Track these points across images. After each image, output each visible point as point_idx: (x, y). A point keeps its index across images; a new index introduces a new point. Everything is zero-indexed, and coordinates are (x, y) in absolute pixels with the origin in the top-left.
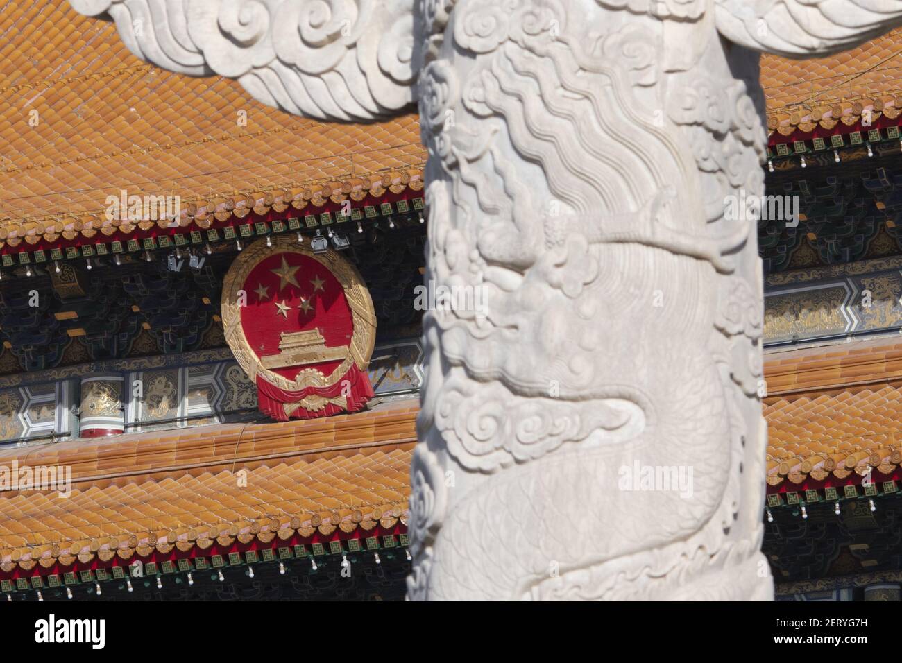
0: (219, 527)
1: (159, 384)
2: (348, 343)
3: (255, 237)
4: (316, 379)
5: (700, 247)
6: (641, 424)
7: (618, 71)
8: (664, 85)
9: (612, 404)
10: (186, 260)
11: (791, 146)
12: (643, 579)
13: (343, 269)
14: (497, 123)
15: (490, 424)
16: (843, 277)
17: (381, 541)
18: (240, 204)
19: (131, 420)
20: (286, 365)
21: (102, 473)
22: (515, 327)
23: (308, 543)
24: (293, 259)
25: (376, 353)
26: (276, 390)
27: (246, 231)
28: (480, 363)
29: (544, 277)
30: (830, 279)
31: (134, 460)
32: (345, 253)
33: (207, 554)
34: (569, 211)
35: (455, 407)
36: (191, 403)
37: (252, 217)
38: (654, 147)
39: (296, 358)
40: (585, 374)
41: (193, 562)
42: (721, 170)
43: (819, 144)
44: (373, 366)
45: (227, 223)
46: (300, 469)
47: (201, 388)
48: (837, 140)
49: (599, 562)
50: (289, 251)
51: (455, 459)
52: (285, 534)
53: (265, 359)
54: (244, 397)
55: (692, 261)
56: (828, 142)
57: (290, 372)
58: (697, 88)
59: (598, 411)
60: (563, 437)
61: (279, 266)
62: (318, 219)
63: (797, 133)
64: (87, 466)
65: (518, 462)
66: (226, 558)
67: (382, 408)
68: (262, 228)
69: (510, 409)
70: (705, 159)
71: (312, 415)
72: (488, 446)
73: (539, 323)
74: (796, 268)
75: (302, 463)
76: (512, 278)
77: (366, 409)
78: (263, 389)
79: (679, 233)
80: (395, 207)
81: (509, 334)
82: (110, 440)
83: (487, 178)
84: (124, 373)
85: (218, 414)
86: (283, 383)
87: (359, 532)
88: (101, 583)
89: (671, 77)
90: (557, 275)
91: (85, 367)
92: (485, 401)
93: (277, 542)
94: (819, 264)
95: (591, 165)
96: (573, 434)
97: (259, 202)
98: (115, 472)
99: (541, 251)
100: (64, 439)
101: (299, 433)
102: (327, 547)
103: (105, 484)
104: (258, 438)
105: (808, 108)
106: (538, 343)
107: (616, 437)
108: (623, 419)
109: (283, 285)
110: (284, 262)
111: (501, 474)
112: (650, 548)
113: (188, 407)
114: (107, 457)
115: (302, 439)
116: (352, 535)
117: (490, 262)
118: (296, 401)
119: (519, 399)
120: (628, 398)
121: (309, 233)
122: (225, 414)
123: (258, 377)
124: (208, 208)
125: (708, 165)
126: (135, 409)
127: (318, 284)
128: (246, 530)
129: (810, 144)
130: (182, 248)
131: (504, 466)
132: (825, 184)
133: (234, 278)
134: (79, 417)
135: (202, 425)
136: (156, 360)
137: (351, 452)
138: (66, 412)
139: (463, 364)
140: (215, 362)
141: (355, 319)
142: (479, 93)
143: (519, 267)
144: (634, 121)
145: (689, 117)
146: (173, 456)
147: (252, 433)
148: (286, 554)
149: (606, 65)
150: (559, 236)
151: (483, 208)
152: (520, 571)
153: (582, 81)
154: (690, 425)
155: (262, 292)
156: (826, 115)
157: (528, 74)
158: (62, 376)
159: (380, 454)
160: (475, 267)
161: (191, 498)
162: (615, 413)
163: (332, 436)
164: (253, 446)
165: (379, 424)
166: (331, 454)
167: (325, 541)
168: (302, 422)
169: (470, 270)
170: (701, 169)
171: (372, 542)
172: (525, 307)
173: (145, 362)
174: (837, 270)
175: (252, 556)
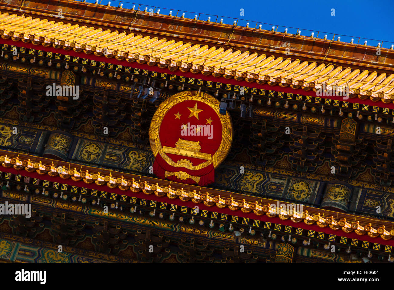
1: (92, 147)
19: (72, 158)
47: (114, 155)
50: (202, 101)
54: (135, 166)
85: (120, 169)
91: (55, 128)
100: (35, 155)
109: (190, 116)
110: (196, 106)
118: (173, 172)
123: (158, 153)
127: (209, 121)
134: (45, 148)
136: (92, 136)
140: (124, 147)
155: (178, 116)
158: (41, 128)
173: (87, 135)
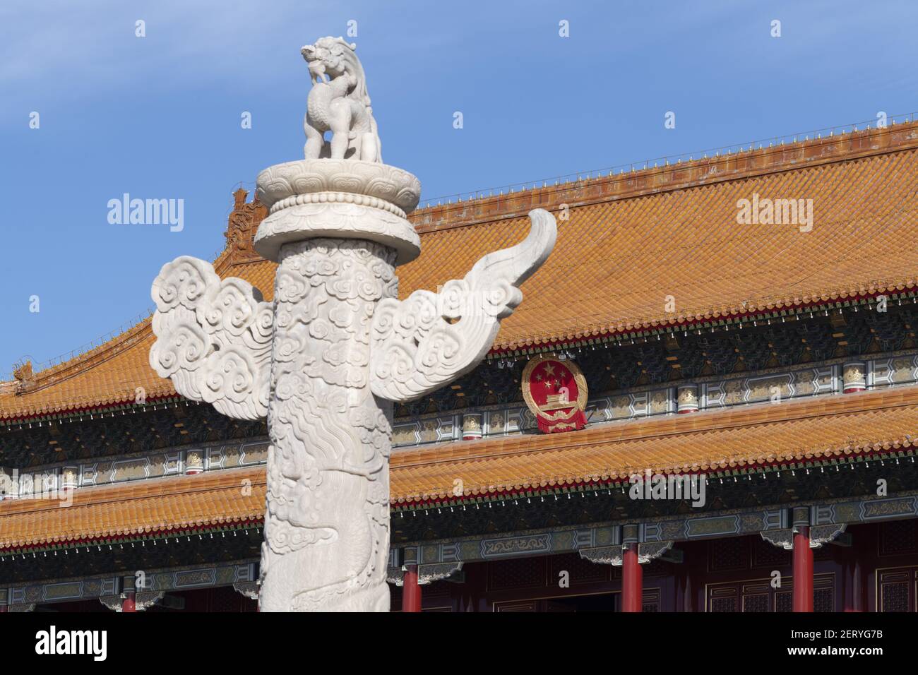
0: (515, 481)
1: (496, 417)
2: (576, 400)
3: (535, 354)
4: (563, 415)
5: (361, 472)
6: (337, 537)
7: (332, 407)
8: (349, 412)
9: (326, 529)
10: (506, 364)
11: (764, 315)
12: (335, 594)
13: (573, 368)
14: (289, 426)
15: (283, 536)
16: (789, 372)
17: (584, 488)
18: (528, 340)
19: (484, 433)
20: (549, 409)
21: (471, 456)
22: (292, 501)
23: (553, 488)
24: (552, 363)
25: (588, 404)
26: (545, 420)
27: (531, 351)
28: (280, 514)
29: (303, 483)
30: (784, 373)
31: (485, 450)
32: (574, 361)
33: (510, 493)
34: (313, 459)
35: (272, 530)
36: (510, 425)
37: (533, 345)
38: (344, 435)
39: (554, 406)
40: (316, 519)
41: (504, 496)
42: (371, 443)
43: (776, 314)
44: (587, 409)
45: (523, 348)
46: (555, 455)
47: (514, 419)
48: (783, 313)
49: (319, 588)
50: (550, 360)
51: (272, 549)
52: (543, 484)
53: (541, 406)
54: (532, 423)
55: (359, 477)
56: (779, 313)
57: (551, 412)
58: (361, 414)
59: (320, 532)
60: (309, 542)
61: (546, 366)
62: (562, 346)
63: (766, 310)
64: (465, 453)
65: (293, 551)
66: (518, 495)
67: (591, 428)
68: (538, 350)
69: (290, 531)
70: (365, 439)
71: (561, 431)
72: (282, 545)
73: (300, 500)
74: (770, 367)
75: (556, 452)
76: (293, 483)
77: (584, 428)
78: (540, 420)
79: (353, 466)
80: (594, 341)
81: (290, 503)
82: (476, 441)
83: (286, 446)
84: (482, 412)
85: (521, 430)
86: (548, 417)
87: (574, 483)
88: (466, 505)
89: (352, 409)
90: (307, 482)
91: (465, 410)
92: (282, 528)
93: (540, 488)
94: (778, 366)
95: (320, 442)
96: (311, 540)
97: (537, 339)
98: (477, 456)
99: (303, 473)
100: (456, 441)
101: (555, 439)
102: (561, 490)
103: (472, 460)
104: (538, 441)
105: (771, 298)
106: (300, 508)
107: (327, 542)
108: (330, 535)
109: (548, 375)
110: (548, 365)
111: (286, 555)
112: (338, 583)
113: (510, 427)
114: (474, 449)
115: (556, 442)
116: (572, 485)
117: (285, 477)
118: (554, 425)
119: (294, 528)
120: (332, 528)
121: (558, 352)
122: (525, 430)
123: (538, 415)
124: (515, 341)
125: (366, 441)
126: (486, 428)
127: (563, 374)
128: (527, 483)
129: (772, 314)
130: (504, 358)
131: (288, 552)
132: (780, 331)
133: (527, 372)
134: (462, 431)
135: (515, 435)
136: (495, 406)
137: (577, 447)
138: (457, 429)
139: (275, 514)
140: (521, 407)
141: (579, 389)
142: (284, 415)
143: (295, 479)
144: (337, 425)
145: (357, 424)
146: (502, 449)
147: (535, 439)
148: (544, 493)
149: (327, 405)
150: (309, 468)
151: (285, 457)
152: (291, 591)
153: (318, 411)
154: (354, 538)
155: (539, 378)
156: (779, 302)
157: (300, 408)
158: (455, 413)
159: (590, 448)
160: (280, 479)
161: (507, 468)
162: (328, 533)
163: (569, 440)
164: (535, 444)
165: (589, 435)
166: (569, 448)
167: (561, 487)
168: (557, 434)
169: (279, 480)
170: (363, 443)
171: (580, 488)
172: (296, 494)
173: (491, 408)
174: (786, 369)
175: (529, 494)
